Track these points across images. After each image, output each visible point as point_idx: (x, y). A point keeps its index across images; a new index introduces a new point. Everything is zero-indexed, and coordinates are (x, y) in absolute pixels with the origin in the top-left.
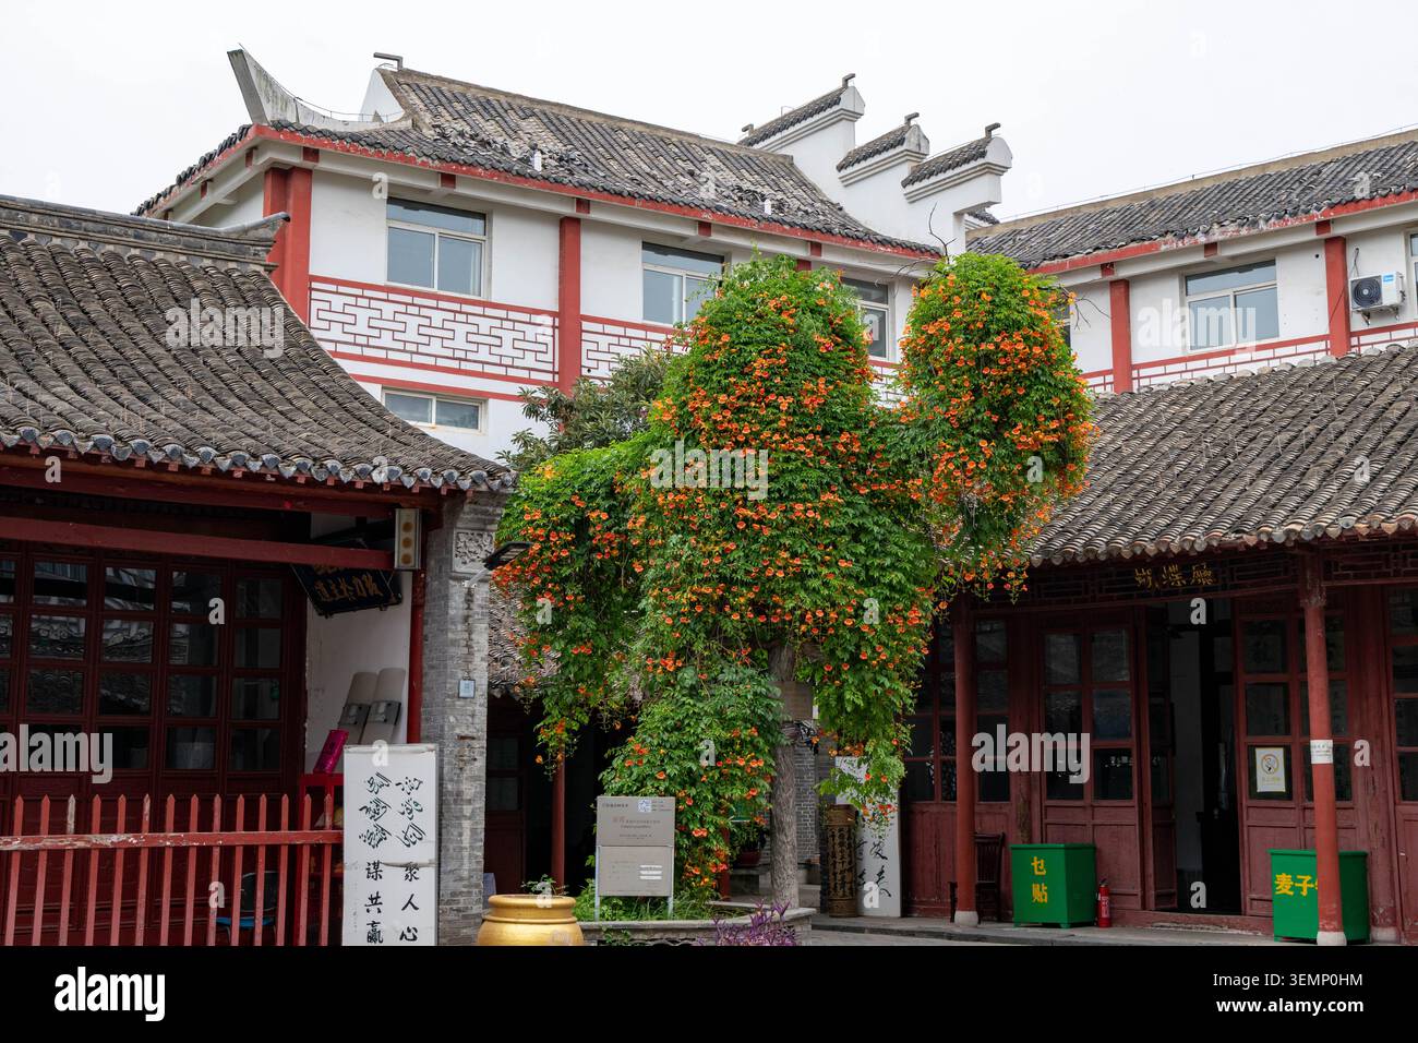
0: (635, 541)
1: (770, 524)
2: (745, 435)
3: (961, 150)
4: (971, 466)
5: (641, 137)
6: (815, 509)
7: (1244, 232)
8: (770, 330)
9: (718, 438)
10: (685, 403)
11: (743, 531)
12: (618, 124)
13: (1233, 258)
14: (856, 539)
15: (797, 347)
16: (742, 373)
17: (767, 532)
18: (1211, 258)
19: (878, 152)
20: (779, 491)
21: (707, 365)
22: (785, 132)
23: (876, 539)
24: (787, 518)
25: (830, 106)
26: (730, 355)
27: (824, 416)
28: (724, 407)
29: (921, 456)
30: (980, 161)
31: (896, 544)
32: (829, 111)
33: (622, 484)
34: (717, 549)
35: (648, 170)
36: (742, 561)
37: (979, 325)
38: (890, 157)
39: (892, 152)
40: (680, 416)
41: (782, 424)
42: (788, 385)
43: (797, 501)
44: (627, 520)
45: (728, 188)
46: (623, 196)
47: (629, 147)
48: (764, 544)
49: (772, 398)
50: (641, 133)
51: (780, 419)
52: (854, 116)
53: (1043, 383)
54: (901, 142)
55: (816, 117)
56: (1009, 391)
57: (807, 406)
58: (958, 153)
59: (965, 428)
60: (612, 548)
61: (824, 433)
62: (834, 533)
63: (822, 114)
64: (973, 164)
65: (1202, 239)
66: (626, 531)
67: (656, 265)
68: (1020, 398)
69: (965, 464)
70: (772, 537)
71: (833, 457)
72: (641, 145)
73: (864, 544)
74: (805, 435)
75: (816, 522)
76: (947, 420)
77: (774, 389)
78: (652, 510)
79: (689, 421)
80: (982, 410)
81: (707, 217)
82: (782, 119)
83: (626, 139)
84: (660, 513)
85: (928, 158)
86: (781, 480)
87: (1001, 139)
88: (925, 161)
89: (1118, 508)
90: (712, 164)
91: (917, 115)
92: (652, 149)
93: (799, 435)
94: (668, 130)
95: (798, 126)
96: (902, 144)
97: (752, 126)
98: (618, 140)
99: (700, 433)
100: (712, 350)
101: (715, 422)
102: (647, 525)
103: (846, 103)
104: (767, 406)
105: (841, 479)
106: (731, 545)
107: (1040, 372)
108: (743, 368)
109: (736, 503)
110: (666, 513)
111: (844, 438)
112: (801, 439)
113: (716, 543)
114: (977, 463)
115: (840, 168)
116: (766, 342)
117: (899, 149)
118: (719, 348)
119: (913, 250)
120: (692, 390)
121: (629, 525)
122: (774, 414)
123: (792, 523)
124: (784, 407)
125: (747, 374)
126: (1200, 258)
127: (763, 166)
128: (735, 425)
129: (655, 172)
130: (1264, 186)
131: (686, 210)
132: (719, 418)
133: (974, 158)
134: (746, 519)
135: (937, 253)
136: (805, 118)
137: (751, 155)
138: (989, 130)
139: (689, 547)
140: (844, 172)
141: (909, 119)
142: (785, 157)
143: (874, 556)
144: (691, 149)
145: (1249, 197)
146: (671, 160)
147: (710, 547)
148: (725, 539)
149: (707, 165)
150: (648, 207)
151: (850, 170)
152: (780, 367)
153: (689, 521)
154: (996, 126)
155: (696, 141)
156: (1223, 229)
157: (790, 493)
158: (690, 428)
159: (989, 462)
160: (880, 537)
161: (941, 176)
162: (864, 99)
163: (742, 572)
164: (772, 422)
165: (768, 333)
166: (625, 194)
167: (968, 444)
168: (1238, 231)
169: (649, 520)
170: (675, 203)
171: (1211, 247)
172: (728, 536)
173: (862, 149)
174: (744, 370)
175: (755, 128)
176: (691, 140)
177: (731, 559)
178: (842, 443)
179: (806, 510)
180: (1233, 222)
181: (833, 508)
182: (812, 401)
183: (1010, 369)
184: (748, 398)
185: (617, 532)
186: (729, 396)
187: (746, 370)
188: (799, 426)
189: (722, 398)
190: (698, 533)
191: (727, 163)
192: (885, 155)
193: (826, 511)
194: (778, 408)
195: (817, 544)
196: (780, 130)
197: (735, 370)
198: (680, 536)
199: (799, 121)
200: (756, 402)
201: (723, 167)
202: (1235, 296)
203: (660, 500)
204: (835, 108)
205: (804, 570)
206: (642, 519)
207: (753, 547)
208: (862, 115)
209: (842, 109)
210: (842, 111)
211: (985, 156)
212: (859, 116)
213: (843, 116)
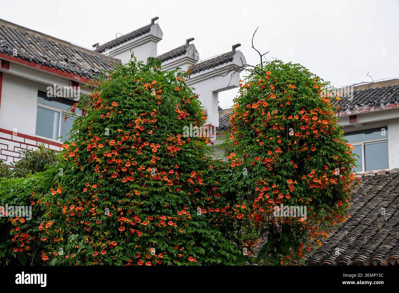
0: (44, 239)
1: (142, 229)
2: (127, 168)
3: (218, 58)
4: (281, 197)
5: (38, 40)
6: (173, 220)
7: (372, 110)
8: (146, 101)
9: (107, 169)
10: (85, 146)
11: (123, 234)
12: (26, 31)
13: (364, 124)
14: (198, 244)
15: (164, 113)
16: (125, 127)
17: (141, 234)
18: (354, 124)
19: (171, 58)
20: (149, 206)
21: (101, 121)
22: (118, 47)
23: (211, 245)
24: (154, 225)
25: (144, 33)
26: (118, 114)
27: (180, 160)
28: (113, 148)
29: (245, 189)
30: (229, 63)
31: (224, 250)
32: (143, 36)
33: (36, 200)
34: (104, 245)
35: (42, 56)
36: (121, 254)
37: (288, 103)
38: (177, 61)
39: (178, 58)
40: (81, 154)
41: (153, 162)
42: (157, 137)
43: (162, 214)
44: (39, 225)
45: (86, 70)
46: (30, 62)
47: (32, 43)
48: (138, 243)
49: (146, 144)
50: (38, 38)
51: (151, 158)
52: (157, 39)
53: (327, 145)
54: (184, 52)
55: (136, 39)
56: (306, 148)
57: (169, 151)
58: (216, 59)
59: (275, 171)
60: (26, 244)
61: (179, 171)
62: (184, 239)
63: (139, 38)
64: (225, 65)
65: (349, 113)
66: (37, 233)
67: (45, 105)
68: (312, 154)
69: (276, 195)
70: (143, 238)
71: (186, 187)
72: (38, 43)
73: (204, 248)
74: (168, 171)
75: (173, 230)
76: (265, 165)
77: (147, 138)
78: (57, 217)
79: (87, 158)
80: (288, 160)
81: (77, 79)
82: (116, 40)
83: (30, 39)
84: (63, 219)
85: (199, 62)
86: (151, 199)
87: (241, 53)
88: (196, 64)
89: (353, 239)
90: (78, 58)
91: (193, 39)
92: (44, 46)
93: (164, 170)
94: (53, 38)
95: (125, 44)
96: (184, 54)
97: (98, 44)
98: (25, 39)
99: (95, 166)
100: (105, 112)
101: (106, 158)
102: (53, 228)
103: (153, 32)
104: (143, 149)
105: (190, 203)
106: (113, 243)
107: (325, 138)
108: (126, 124)
109: (119, 214)
110: (67, 219)
111: (193, 175)
112: (165, 173)
113: (103, 241)
114: (285, 195)
116: (142, 108)
117: (183, 56)
118: (109, 111)
120: (89, 138)
121: (41, 227)
122: (147, 155)
123: (158, 229)
124: (154, 150)
125: (129, 128)
126: (347, 123)
127: (105, 63)
128: (120, 161)
129: (46, 56)
130: (371, 94)
131: (65, 73)
132: (109, 155)
133: (226, 61)
134: (125, 224)
136: (129, 39)
137: (98, 57)
138: (235, 47)
139: (83, 244)
141: (188, 41)
142: (117, 60)
143: (210, 257)
144: (65, 49)
145: (365, 98)
146: (55, 53)
147: (98, 244)
148: (110, 239)
149: (75, 58)
150: (44, 69)
152: (152, 125)
153: (84, 225)
154: (239, 45)
155: (68, 46)
156: (361, 108)
157: (157, 209)
158: (88, 162)
159: (292, 195)
160: (214, 244)
161: (207, 71)
163: (121, 262)
164: (146, 160)
165: (144, 102)
166: (31, 60)
167: (278, 182)
168: (369, 109)
169: (55, 224)
170: (59, 68)
171: (353, 118)
172: (111, 237)
173: (161, 57)
174: (128, 124)
175: (100, 45)
176: (66, 45)
177: (114, 252)
178: (191, 178)
179: (168, 221)
180: (366, 104)
181: (185, 221)
182: (173, 149)
183: (308, 133)
184: (130, 143)
185: (30, 233)
186: (116, 142)
187: (129, 125)
188: (164, 164)
189: (112, 142)
190: (90, 233)
191: (85, 58)
192: (174, 59)
193: (180, 223)
194: (151, 151)
195: (174, 246)
196: (114, 46)
197: (121, 124)
198: (77, 235)
199: (126, 41)
200: (135, 146)
201: (83, 60)
202: (364, 145)
203: (64, 210)
204: (147, 34)
205: (165, 262)
206: (50, 223)
207: (130, 244)
208: (161, 39)
209: (150, 35)
210: (150, 36)
211: (231, 61)
212: (159, 40)
213: (151, 39)
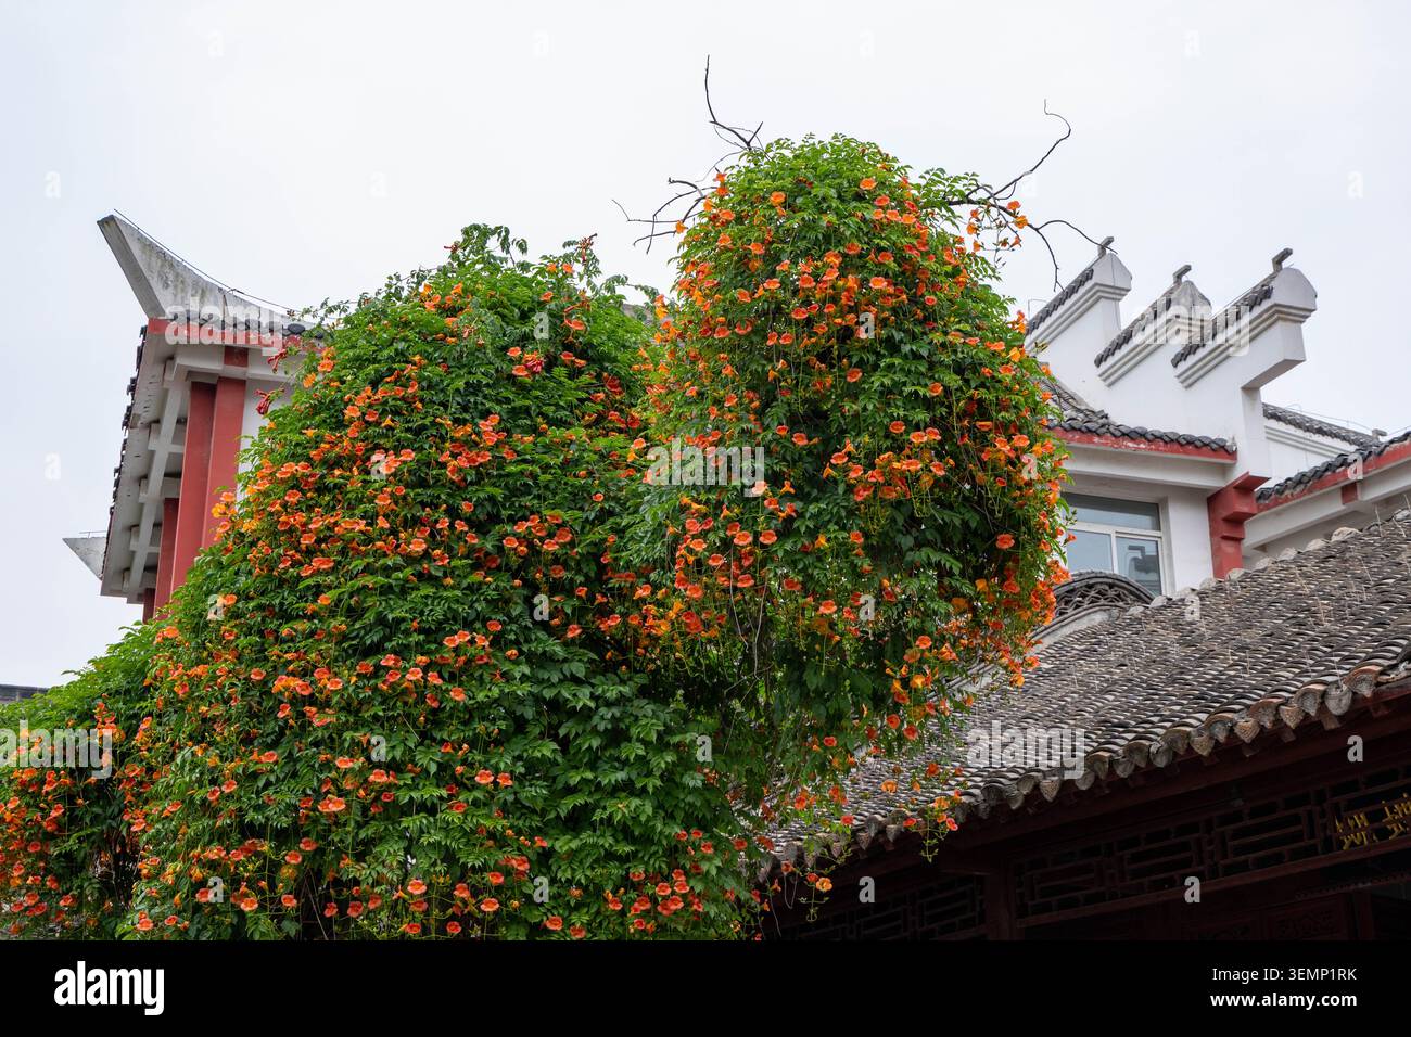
4: (742, 542)
25: (1083, 285)
30: (1265, 305)
32: (1082, 292)
41: (380, 502)
52: (1118, 292)
55: (1068, 302)
63: (1075, 297)
64: (1257, 310)
77: (382, 441)
87: (1296, 271)
91: (1188, 268)
103: (1102, 277)
106: (264, 756)
114: (757, 535)
115: (1100, 361)
119: (1181, 445)
133: (1257, 302)
135: (1223, 447)
136: (1055, 307)
138: (1278, 261)
140: (1104, 366)
141: (1179, 276)
151: (1111, 361)
154: (1286, 253)
162: (1131, 271)
183: (823, 329)
195: (442, 743)
199: (1049, 314)
204: (1089, 284)
208: (1128, 290)
209: (1096, 284)
210: (1097, 288)
211: (1269, 297)
212: (1123, 292)
213: (1099, 294)
